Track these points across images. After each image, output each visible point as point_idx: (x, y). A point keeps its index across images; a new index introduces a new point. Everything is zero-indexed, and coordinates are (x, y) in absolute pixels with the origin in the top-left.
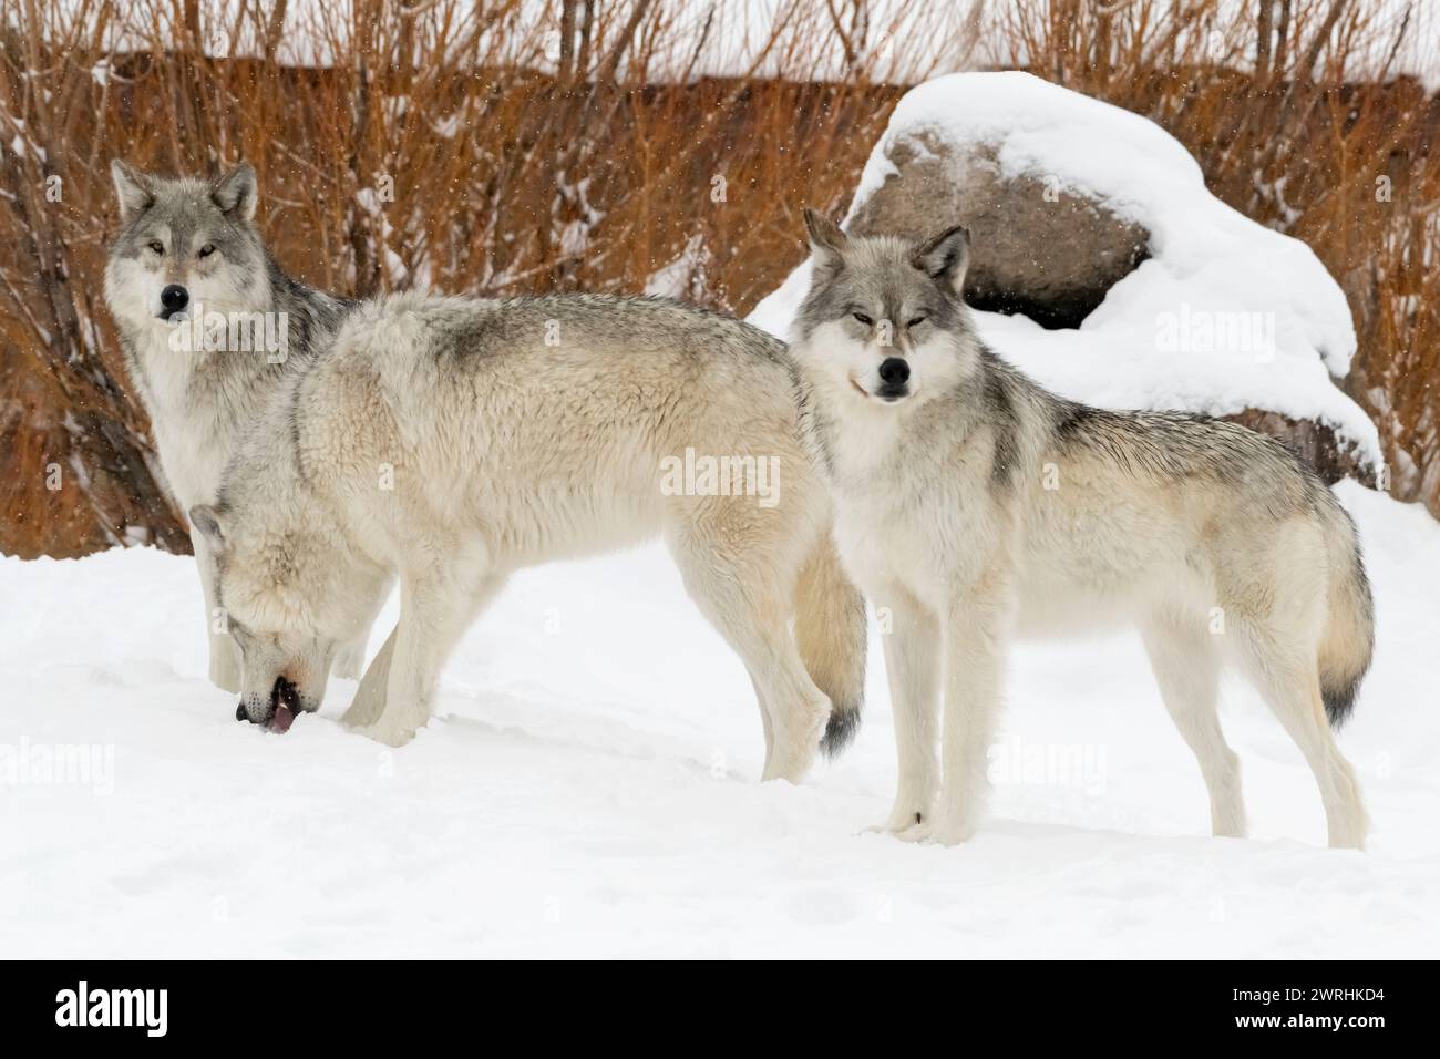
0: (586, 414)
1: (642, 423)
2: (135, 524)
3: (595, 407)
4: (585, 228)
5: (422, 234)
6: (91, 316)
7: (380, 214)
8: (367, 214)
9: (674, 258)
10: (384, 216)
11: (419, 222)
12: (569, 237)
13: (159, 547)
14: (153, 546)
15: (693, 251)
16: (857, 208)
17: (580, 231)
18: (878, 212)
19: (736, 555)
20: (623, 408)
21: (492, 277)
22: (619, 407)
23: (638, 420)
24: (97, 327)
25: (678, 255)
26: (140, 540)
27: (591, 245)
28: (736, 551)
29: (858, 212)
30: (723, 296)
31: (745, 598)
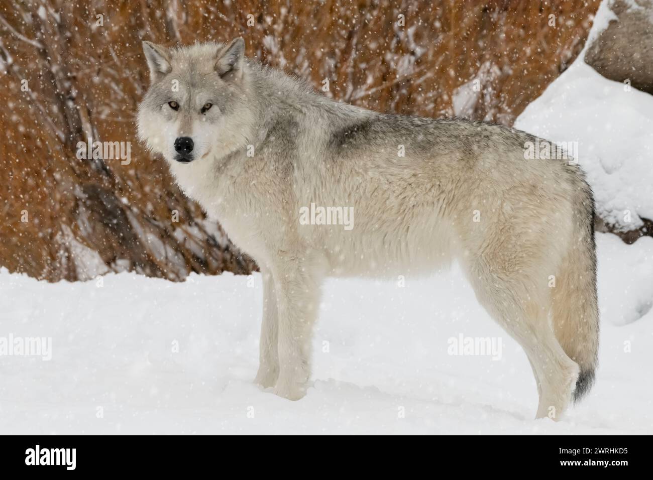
0: (405, 198)
1: (441, 201)
2: (122, 257)
3: (410, 193)
4: (413, 59)
5: (306, 64)
6: (91, 122)
7: (278, 52)
8: (269, 52)
9: (471, 78)
10: (281, 53)
11: (304, 57)
12: (402, 66)
13: (137, 273)
14: (134, 272)
15: (484, 73)
16: (591, 43)
17: (409, 62)
18: (605, 45)
19: (507, 276)
20: (429, 194)
21: (352, 93)
22: (427, 193)
23: (439, 200)
24: (95, 131)
25: (474, 75)
26: (125, 268)
27: (417, 70)
28: (508, 273)
29: (591, 46)
30: (504, 102)
31: (516, 304)
